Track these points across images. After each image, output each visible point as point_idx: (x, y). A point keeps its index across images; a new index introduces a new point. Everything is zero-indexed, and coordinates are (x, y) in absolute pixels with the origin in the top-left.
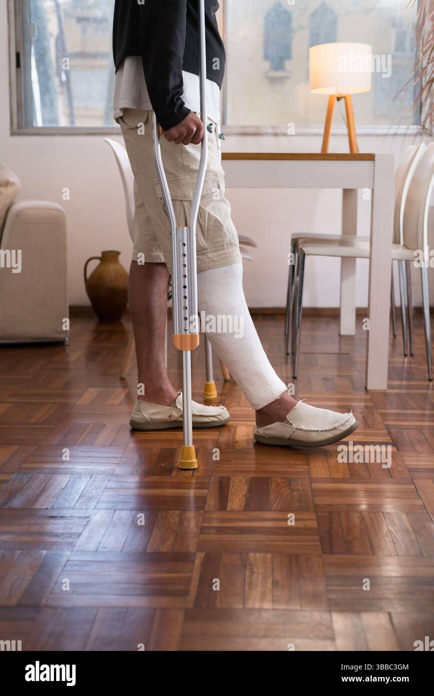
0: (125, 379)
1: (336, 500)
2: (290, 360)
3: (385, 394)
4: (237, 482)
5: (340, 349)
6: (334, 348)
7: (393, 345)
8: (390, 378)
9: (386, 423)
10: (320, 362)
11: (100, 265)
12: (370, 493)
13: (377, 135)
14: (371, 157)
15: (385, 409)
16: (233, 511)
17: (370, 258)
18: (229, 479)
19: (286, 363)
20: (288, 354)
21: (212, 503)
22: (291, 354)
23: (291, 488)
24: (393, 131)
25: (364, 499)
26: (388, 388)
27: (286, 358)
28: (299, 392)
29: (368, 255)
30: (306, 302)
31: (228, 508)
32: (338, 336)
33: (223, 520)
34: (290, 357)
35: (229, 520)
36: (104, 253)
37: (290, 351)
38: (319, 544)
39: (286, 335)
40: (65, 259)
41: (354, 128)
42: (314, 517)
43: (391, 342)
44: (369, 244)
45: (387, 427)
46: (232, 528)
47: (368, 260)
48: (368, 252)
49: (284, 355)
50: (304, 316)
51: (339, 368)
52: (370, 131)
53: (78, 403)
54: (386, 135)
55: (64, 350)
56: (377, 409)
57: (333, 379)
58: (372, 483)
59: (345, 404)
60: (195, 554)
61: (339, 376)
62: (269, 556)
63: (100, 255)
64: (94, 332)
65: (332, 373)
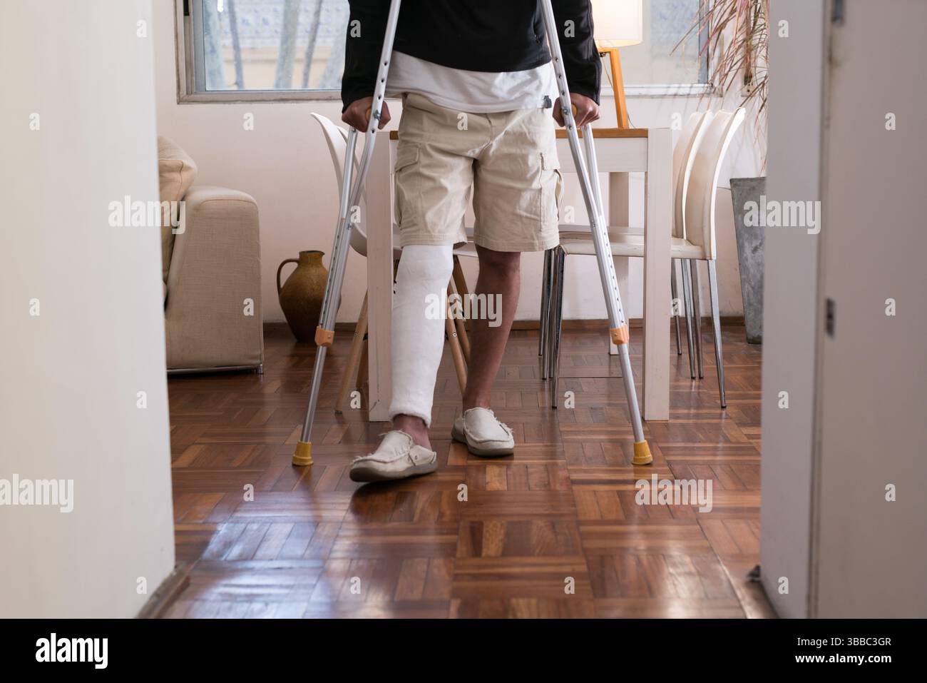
0: (341, 413)
1: (608, 543)
2: (546, 387)
3: (666, 425)
4: (491, 526)
5: (610, 372)
6: (603, 371)
7: (678, 366)
8: (673, 405)
9: (667, 458)
10: (585, 389)
11: (297, 270)
12: (648, 535)
13: (652, 97)
14: (643, 134)
15: (668, 442)
16: (489, 557)
17: (645, 256)
18: (481, 524)
19: (543, 390)
20: (544, 379)
21: (463, 549)
22: (548, 380)
23: (555, 532)
24: (672, 91)
25: (642, 541)
26: (670, 418)
27: (543, 384)
28: (560, 424)
29: (643, 254)
30: (567, 314)
31: (484, 554)
32: (608, 356)
33: (479, 567)
34: (546, 383)
35: (486, 566)
36: (302, 254)
37: (546, 376)
38: (589, 588)
39: (541, 355)
40: (259, 262)
41: (623, 88)
42: (584, 561)
43: (675, 362)
44: (643, 238)
45: (669, 463)
46: (490, 575)
47: (643, 258)
48: (643, 249)
49: (538, 380)
50: (565, 331)
51: (609, 396)
52: (643, 92)
53: (287, 443)
54: (663, 96)
55: (258, 380)
56: (656, 442)
57: (602, 409)
58: (651, 524)
59: (618, 437)
60: (449, 602)
61: (609, 405)
62: (534, 601)
63: (297, 257)
64: (292, 356)
65: (600, 401)
